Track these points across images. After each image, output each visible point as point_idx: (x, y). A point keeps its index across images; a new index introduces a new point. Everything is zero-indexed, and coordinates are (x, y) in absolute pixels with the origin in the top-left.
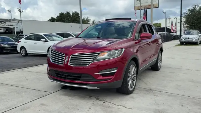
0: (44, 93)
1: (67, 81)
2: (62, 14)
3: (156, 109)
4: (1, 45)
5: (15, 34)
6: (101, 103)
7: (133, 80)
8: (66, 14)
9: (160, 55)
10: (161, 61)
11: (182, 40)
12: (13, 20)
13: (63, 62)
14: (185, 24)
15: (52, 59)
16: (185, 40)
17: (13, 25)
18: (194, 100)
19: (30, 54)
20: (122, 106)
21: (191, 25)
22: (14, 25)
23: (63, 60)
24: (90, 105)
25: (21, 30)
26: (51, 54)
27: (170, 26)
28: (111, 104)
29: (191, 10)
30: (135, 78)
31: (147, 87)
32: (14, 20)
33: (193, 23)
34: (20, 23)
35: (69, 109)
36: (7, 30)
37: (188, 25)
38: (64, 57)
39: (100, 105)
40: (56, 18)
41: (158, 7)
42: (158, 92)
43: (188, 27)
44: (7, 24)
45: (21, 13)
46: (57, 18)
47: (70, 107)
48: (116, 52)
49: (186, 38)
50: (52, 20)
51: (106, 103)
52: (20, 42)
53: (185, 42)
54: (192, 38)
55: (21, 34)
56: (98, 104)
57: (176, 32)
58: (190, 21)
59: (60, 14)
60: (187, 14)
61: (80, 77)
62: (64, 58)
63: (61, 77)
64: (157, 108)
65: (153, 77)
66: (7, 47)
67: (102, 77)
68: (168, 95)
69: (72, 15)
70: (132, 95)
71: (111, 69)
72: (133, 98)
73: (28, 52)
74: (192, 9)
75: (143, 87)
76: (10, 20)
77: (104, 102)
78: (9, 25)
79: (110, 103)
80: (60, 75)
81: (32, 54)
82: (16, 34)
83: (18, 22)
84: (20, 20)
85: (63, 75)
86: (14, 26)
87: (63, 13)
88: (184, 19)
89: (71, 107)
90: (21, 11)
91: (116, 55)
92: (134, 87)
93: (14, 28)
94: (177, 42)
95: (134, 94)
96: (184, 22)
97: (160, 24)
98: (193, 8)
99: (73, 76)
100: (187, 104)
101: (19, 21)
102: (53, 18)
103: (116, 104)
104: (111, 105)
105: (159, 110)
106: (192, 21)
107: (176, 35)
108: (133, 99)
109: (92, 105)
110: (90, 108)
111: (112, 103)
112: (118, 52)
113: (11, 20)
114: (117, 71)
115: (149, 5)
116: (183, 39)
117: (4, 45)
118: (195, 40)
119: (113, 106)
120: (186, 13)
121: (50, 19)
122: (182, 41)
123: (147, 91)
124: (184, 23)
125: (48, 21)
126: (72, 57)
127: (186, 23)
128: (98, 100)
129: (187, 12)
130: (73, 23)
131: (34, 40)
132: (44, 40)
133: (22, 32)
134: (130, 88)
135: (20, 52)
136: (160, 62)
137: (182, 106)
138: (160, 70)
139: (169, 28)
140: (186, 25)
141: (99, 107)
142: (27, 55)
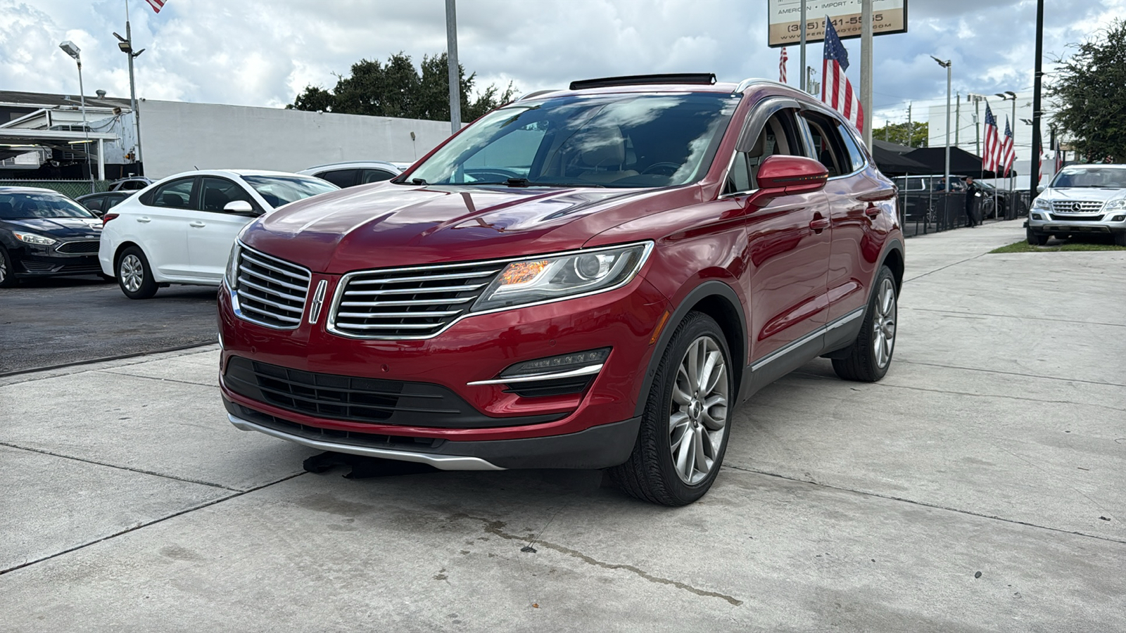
0: (196, 494)
1: (317, 421)
2: (365, 71)
3: (823, 589)
4: (16, 233)
5: (96, 176)
6: (510, 549)
7: (710, 428)
8: (389, 71)
9: (889, 293)
10: (891, 329)
11: (1037, 217)
12: (88, 101)
13: (297, 315)
14: (1064, 131)
15: (241, 299)
16: (1054, 217)
17: (88, 129)
18: (1053, 545)
19: (166, 284)
20: (631, 568)
21: (1096, 137)
22: (95, 130)
23: (300, 305)
24: (446, 563)
25: (131, 156)
26: (240, 273)
27: (977, 143)
28: (568, 555)
29: (1097, 51)
30: (722, 414)
31: (793, 468)
32: (100, 101)
33: (1106, 125)
34: (129, 119)
35: (319, 578)
36: (57, 154)
37: (1079, 133)
38: (304, 284)
39: (502, 563)
40: (331, 92)
41: (904, 30)
42: (852, 498)
43: (1077, 146)
44: (57, 124)
45: (135, 60)
46: (336, 90)
47: (330, 570)
48: (601, 258)
49: (1059, 205)
50: (313, 101)
51: (542, 550)
52: (114, 216)
53: (1054, 230)
54: (1096, 205)
55: (131, 177)
56: (491, 555)
57: (1011, 174)
58: (1092, 111)
59: (356, 69)
60: (1072, 74)
61: (393, 401)
62: (302, 294)
63: (288, 402)
64: (827, 583)
65: (835, 415)
66: (47, 248)
67: (517, 403)
68: (906, 514)
69: (420, 74)
70: (696, 510)
71: (569, 359)
72: (699, 524)
73: (159, 277)
74: (1107, 43)
75: (767, 469)
76: (75, 102)
77: (527, 544)
78: (65, 128)
79: (565, 551)
80: (284, 387)
81: (184, 284)
82: (102, 176)
83: (118, 111)
84: (127, 102)
85: (297, 390)
86: (92, 135)
87: (370, 65)
88: (1057, 99)
89: (336, 567)
90: (135, 51)
91: (603, 275)
92: (710, 464)
93: (95, 143)
94: (1015, 229)
95: (710, 503)
96: (1059, 116)
97: (922, 130)
98: (1111, 37)
99: (355, 398)
100: (1009, 568)
101: (119, 107)
102: (315, 90)
103: (595, 557)
104: (564, 562)
105: (837, 594)
106: (1102, 111)
107: (1011, 193)
108: (696, 532)
109: (458, 563)
110: (440, 577)
111: (574, 553)
112: (611, 258)
113: (78, 98)
114: (604, 371)
115: (853, 19)
116: (1047, 214)
117: (31, 236)
118: (1116, 218)
119: (578, 570)
120: (1072, 68)
121: (299, 99)
122: (1039, 223)
123: (789, 490)
124: (1060, 126)
125: (290, 107)
126: (349, 287)
127: (1066, 124)
128: (498, 533)
129: (1073, 63)
130: (424, 117)
131: (192, 206)
132: (244, 206)
133: (137, 168)
134: (687, 473)
135: (113, 275)
136: (885, 331)
137: (978, 575)
138: (887, 379)
139: (972, 150)
140: (1069, 137)
141: (495, 572)
142: (151, 290)
